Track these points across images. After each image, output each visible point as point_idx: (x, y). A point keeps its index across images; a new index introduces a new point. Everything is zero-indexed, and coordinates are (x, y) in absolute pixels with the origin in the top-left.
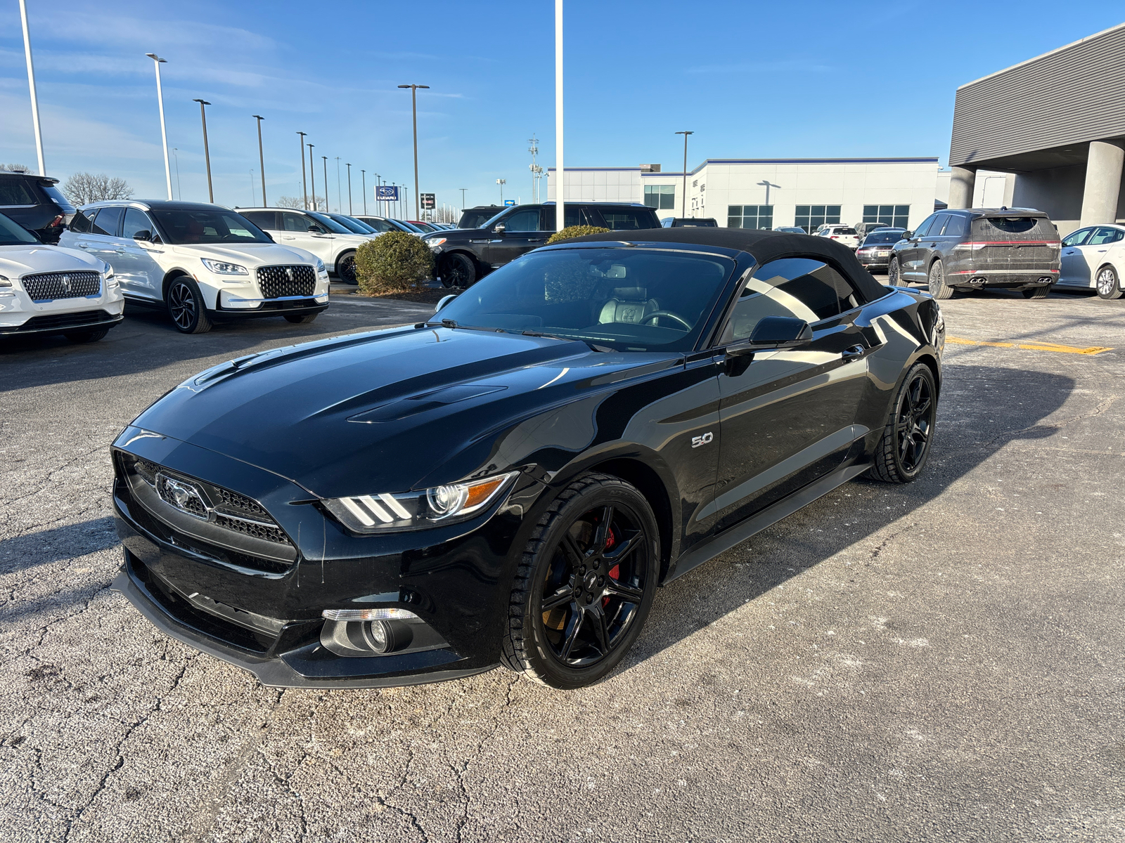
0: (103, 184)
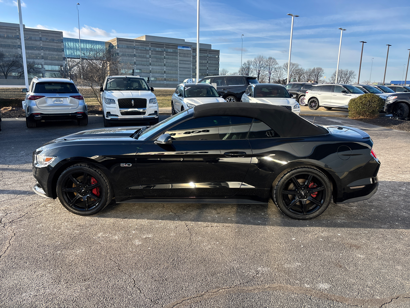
0: (346, 72)
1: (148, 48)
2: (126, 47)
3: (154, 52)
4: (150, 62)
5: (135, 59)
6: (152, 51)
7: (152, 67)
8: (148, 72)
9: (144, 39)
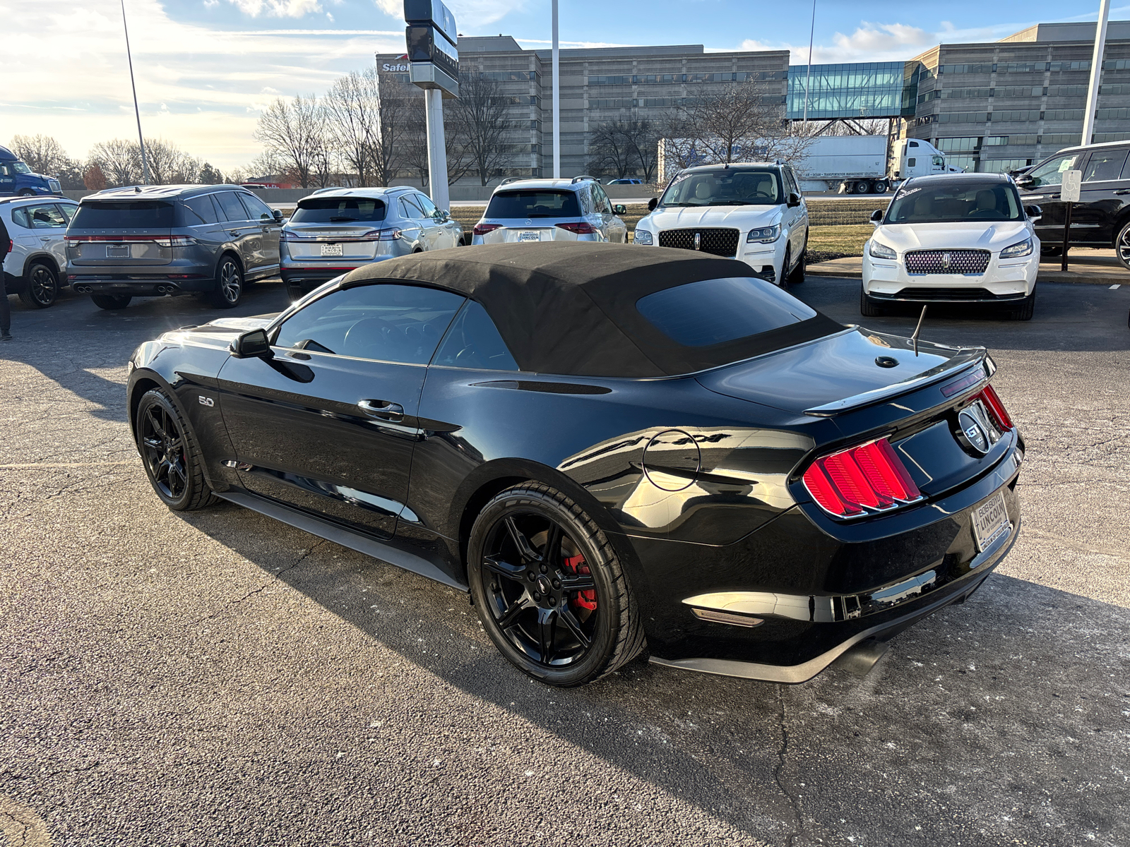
1: (1041, 65)
2: (966, 71)
3: (1061, 77)
4: (1043, 108)
5: (990, 105)
6: (1053, 73)
7: (1046, 127)
8: (1029, 142)
9: (1032, 38)
